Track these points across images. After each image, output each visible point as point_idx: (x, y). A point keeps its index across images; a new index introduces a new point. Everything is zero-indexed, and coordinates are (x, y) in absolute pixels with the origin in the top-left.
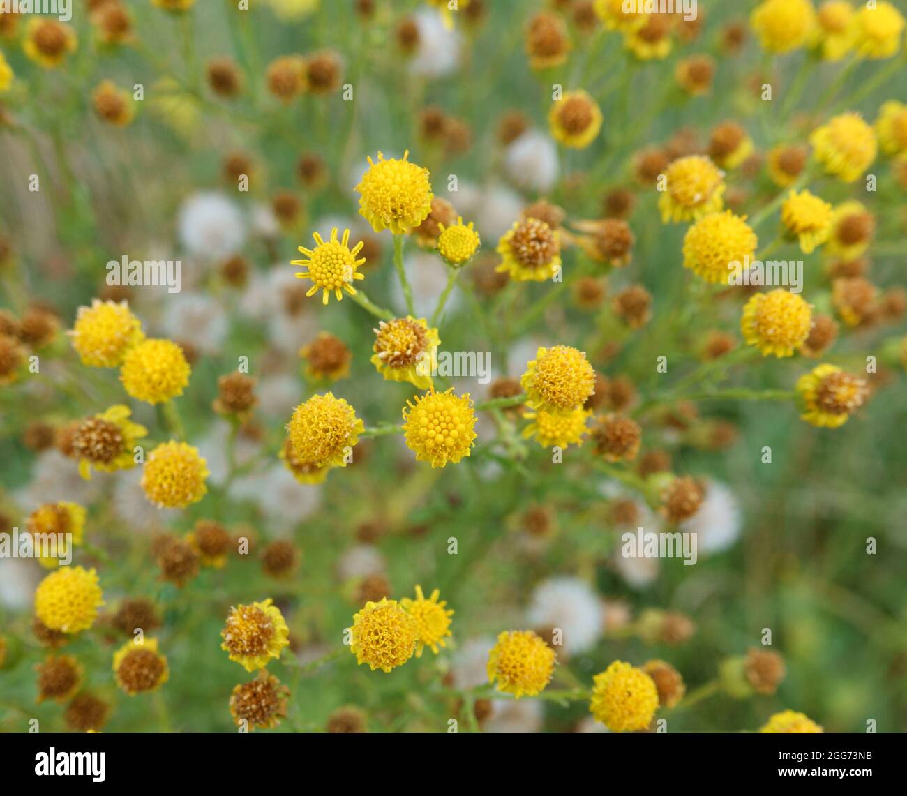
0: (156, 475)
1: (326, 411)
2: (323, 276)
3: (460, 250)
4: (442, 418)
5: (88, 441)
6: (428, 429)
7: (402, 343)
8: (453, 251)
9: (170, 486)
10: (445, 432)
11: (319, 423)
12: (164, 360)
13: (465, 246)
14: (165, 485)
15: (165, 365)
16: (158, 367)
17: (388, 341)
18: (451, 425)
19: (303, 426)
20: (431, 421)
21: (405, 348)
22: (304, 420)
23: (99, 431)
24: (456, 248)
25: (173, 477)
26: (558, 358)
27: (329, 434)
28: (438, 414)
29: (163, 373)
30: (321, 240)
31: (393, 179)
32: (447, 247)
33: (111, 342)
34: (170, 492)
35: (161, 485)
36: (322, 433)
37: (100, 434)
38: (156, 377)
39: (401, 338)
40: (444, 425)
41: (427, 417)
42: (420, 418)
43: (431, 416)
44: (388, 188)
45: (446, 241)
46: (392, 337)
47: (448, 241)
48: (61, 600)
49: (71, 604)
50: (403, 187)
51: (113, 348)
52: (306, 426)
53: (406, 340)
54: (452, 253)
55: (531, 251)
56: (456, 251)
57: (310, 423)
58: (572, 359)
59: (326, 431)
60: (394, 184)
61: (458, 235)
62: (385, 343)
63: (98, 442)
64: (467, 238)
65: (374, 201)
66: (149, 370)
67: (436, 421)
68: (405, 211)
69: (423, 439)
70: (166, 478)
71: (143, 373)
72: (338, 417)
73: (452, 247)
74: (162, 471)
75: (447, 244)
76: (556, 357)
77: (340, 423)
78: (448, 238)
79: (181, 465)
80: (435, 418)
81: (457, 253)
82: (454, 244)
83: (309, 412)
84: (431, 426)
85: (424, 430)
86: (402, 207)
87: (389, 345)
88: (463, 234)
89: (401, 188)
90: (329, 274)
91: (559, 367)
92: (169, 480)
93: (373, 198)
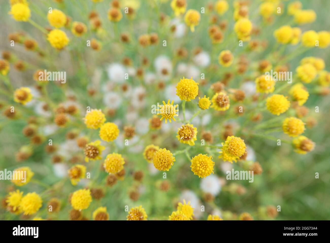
0: (109, 165)
1: (165, 156)
2: (166, 115)
3: (205, 106)
4: (204, 164)
5: (89, 153)
6: (200, 168)
7: (188, 134)
8: (203, 106)
9: (113, 168)
10: (205, 168)
11: (163, 160)
12: (113, 130)
13: (207, 105)
14: (112, 168)
15: (113, 132)
16: (111, 132)
17: (183, 133)
18: (207, 167)
19: (158, 160)
20: (200, 165)
21: (188, 136)
22: (158, 159)
23: (92, 150)
24: (204, 105)
25: (114, 166)
26: (236, 142)
27: (166, 164)
28: (203, 163)
29: (112, 134)
30: (165, 103)
31: (188, 86)
32: (201, 105)
33: (96, 122)
34: (113, 170)
35: (110, 168)
36: (164, 163)
37: (92, 151)
38: (110, 135)
39: (187, 133)
40: (204, 166)
41: (199, 164)
42: (197, 164)
43: (200, 163)
44: (187, 89)
45: (201, 103)
46: (184, 132)
47: (202, 103)
48: (79, 202)
49: (82, 203)
50: (191, 88)
51: (97, 124)
52: (159, 161)
53: (189, 133)
54: (203, 107)
55: (222, 103)
56: (204, 106)
57: (160, 159)
58: (240, 142)
59: (165, 162)
60: (188, 87)
61: (205, 101)
62: (182, 133)
63: (91, 153)
64: (208, 102)
65: (182, 92)
66: (108, 133)
67: (202, 165)
68: (191, 96)
69: (198, 171)
70: (112, 166)
71: (106, 134)
72: (168, 158)
73: (203, 105)
74: (111, 163)
75: (201, 104)
76: (235, 141)
77: (169, 160)
78: (202, 102)
79: (117, 162)
80: (201, 164)
81: (205, 107)
82: (204, 104)
83: (160, 156)
84: (201, 167)
85: (198, 168)
86: (191, 94)
87: (183, 134)
88: (206, 101)
89: (191, 89)
90: (168, 115)
91: (237, 145)
92: (113, 166)
93: (181, 91)
